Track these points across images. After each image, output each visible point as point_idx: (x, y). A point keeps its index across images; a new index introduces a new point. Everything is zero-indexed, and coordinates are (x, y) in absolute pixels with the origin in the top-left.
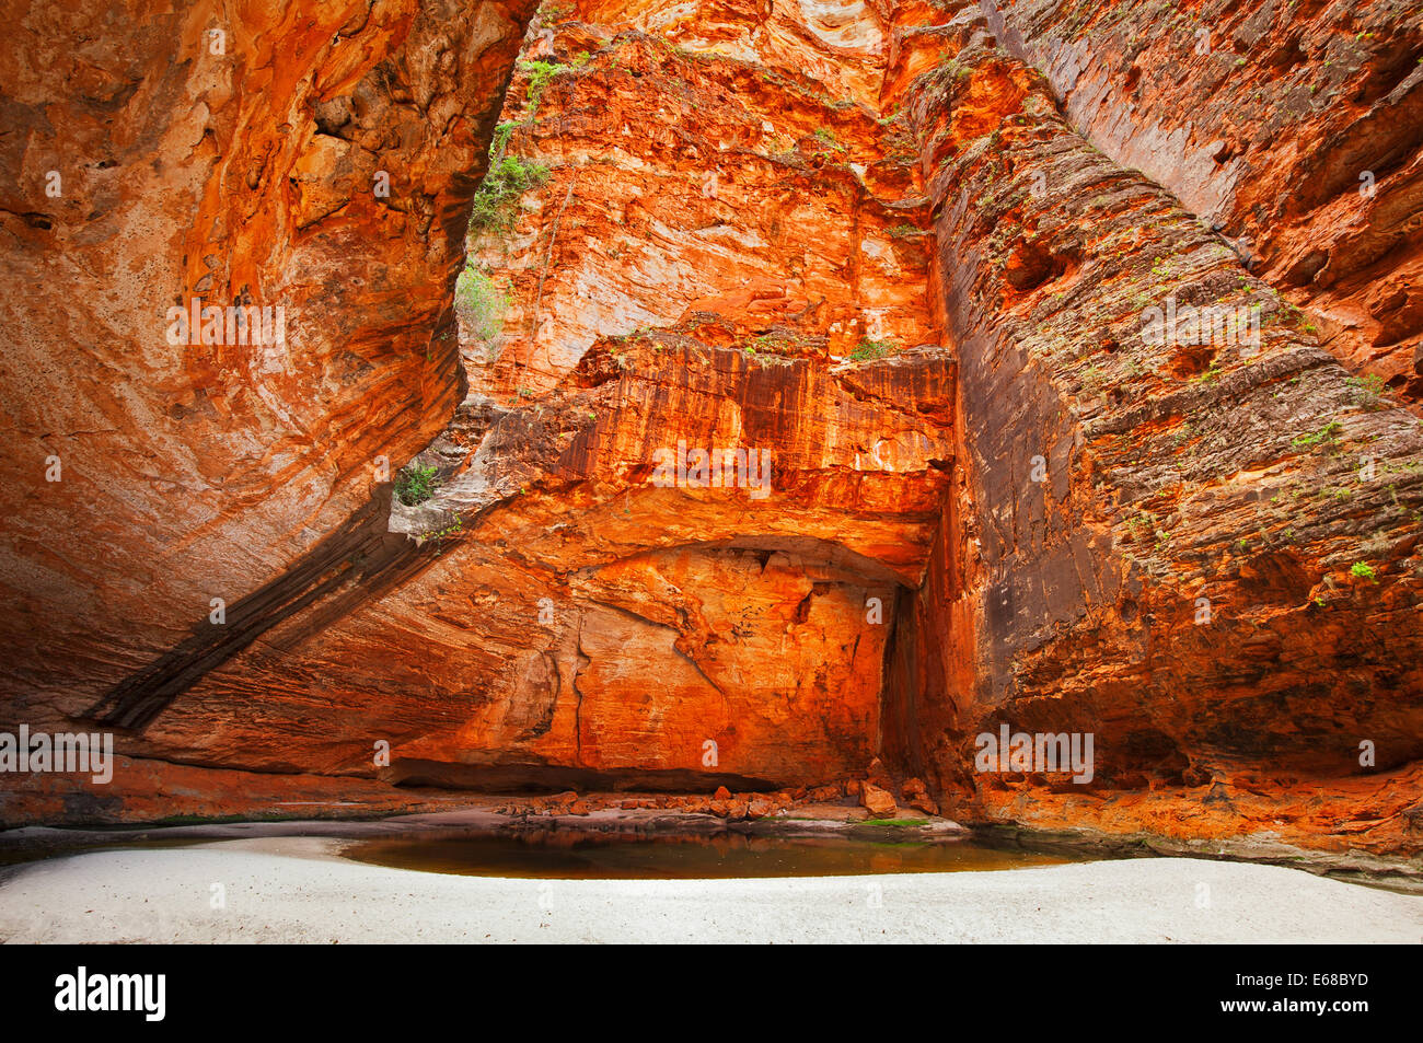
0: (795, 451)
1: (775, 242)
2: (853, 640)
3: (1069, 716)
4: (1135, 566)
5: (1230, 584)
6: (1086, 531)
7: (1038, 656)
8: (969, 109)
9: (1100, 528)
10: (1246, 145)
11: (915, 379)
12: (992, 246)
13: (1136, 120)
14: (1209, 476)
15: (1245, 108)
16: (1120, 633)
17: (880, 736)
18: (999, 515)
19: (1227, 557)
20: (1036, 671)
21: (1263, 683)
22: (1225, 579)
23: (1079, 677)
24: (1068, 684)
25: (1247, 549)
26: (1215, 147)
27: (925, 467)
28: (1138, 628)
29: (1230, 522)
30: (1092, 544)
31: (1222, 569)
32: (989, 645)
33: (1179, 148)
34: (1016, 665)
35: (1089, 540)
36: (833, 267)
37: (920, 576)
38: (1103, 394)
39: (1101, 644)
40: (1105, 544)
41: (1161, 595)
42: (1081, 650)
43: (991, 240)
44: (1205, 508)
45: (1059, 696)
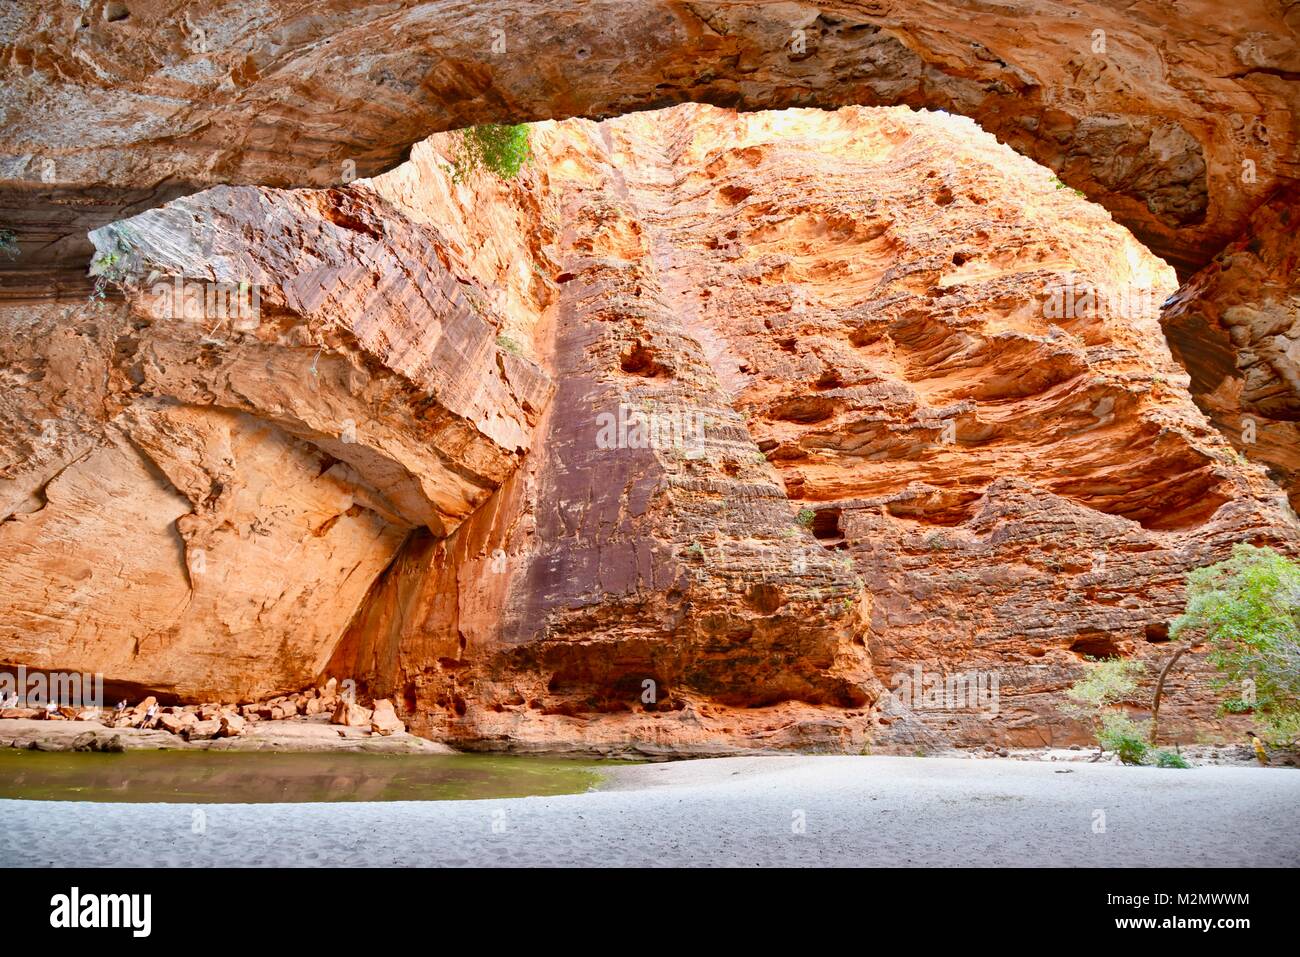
0: (454, 392)
1: (477, 213)
2: (353, 566)
3: (584, 658)
4: (688, 572)
5: (740, 596)
6: (653, 541)
7: (579, 613)
8: (610, 233)
9: (664, 543)
10: (757, 372)
11: (531, 384)
12: (615, 332)
13: (700, 317)
14: (734, 534)
15: (762, 354)
16: (661, 609)
17: (328, 658)
18: (568, 507)
19: (741, 581)
20: (572, 624)
21: (729, 653)
22: (738, 592)
23: (610, 632)
24: (599, 637)
25: (752, 580)
26: (742, 362)
27: (514, 450)
28: (676, 609)
29: (746, 563)
30: (655, 550)
31: (737, 585)
32: (524, 597)
33: (721, 349)
34: (552, 617)
35: (652, 547)
36: (497, 263)
37: (452, 527)
38: (682, 463)
39: (640, 614)
40: (666, 554)
41: (701, 593)
42: (620, 616)
43: (616, 328)
44: (733, 551)
45: (586, 644)
